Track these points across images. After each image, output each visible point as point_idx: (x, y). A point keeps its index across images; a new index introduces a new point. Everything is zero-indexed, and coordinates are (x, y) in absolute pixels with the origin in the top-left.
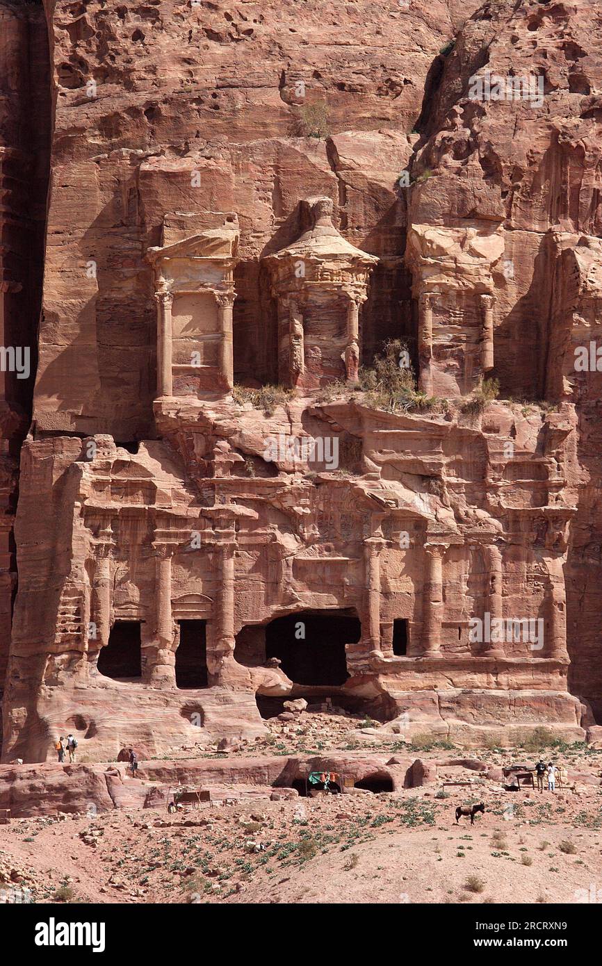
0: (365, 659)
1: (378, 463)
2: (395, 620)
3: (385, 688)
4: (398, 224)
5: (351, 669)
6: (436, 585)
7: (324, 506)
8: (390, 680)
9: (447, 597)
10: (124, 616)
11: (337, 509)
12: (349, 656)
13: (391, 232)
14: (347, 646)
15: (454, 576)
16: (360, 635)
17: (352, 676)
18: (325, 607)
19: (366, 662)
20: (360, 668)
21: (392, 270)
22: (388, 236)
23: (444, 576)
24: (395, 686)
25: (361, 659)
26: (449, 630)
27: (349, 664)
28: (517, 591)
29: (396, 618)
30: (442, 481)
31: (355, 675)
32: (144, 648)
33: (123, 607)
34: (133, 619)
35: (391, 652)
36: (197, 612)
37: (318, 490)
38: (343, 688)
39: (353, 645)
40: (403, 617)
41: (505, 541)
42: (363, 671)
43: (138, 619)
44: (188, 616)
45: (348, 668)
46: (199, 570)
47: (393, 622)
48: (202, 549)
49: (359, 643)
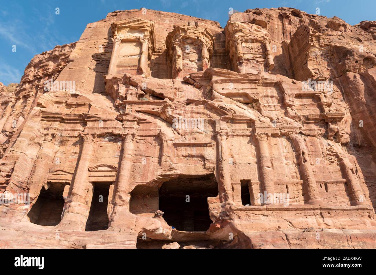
1: (222, 94)
2: (241, 181)
3: (239, 228)
4: (222, 40)
5: (212, 215)
6: (266, 157)
8: (244, 222)
9: (274, 166)
10: (55, 179)
12: (211, 206)
13: (219, 42)
14: (209, 199)
15: (275, 153)
16: (218, 192)
17: (214, 222)
18: (193, 174)
20: (219, 215)
21: (221, 53)
22: (218, 44)
23: (271, 153)
24: (248, 227)
26: (279, 187)
27: (211, 213)
29: (242, 179)
30: (260, 104)
31: (216, 221)
32: (66, 203)
33: (55, 173)
34: (61, 181)
35: (241, 203)
36: (105, 176)
37: (188, 106)
38: (208, 232)
39: (213, 198)
40: (246, 178)
41: (304, 133)
42: (221, 217)
43: (64, 181)
44: (99, 179)
45: (210, 215)
46: (111, 151)
47: (240, 182)
48: (115, 139)
49: (218, 197)
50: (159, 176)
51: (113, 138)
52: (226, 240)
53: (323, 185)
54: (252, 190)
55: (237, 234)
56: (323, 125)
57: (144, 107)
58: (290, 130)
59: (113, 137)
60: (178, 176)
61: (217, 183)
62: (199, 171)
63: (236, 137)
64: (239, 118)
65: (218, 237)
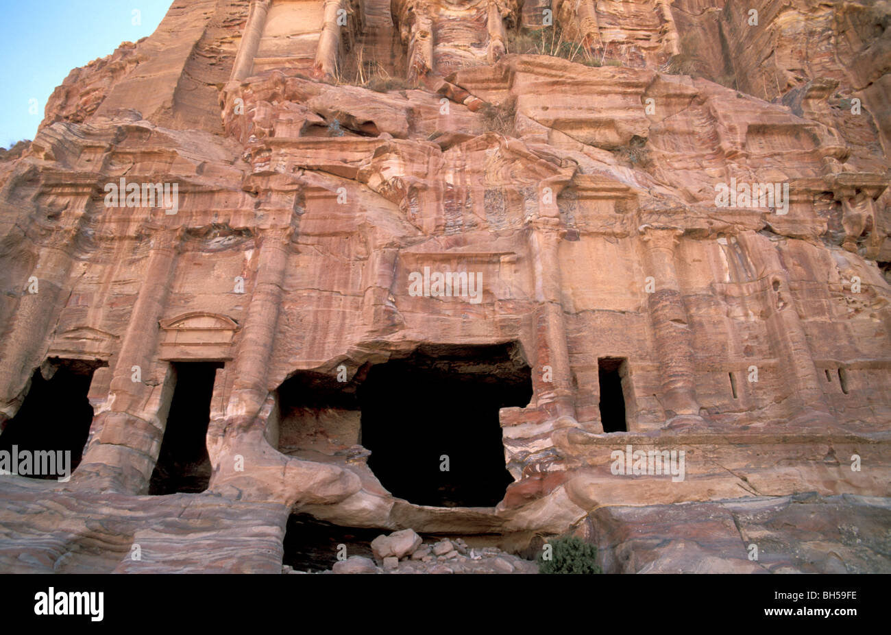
0: (545, 436)
1: (544, 122)
2: (601, 361)
5: (513, 460)
6: (673, 294)
7: (455, 177)
9: (695, 319)
10: (68, 351)
11: (476, 182)
12: (508, 433)
14: (503, 411)
15: (698, 283)
16: (531, 393)
17: (518, 479)
18: (459, 341)
19: (548, 443)
20: (533, 458)
23: (685, 283)
25: (536, 438)
26: (710, 377)
27: (511, 451)
28: (820, 311)
29: (603, 355)
30: (650, 152)
31: (524, 477)
32: (97, 416)
33: (70, 336)
34: (86, 357)
35: (600, 426)
36: (205, 344)
37: (444, 154)
38: (500, 508)
39: (516, 409)
40: (615, 354)
41: (777, 230)
42: (541, 464)
43: (93, 358)
44: (187, 353)
45: (507, 460)
46: (224, 276)
47: (596, 364)
48: (237, 244)
49: (530, 406)
50: (359, 345)
51: (232, 242)
52: (553, 530)
53: (834, 373)
54: (630, 388)
55: (585, 513)
56: (828, 211)
57: (321, 157)
58: (737, 219)
59: (230, 237)
60: (413, 347)
61: (527, 370)
62: (475, 332)
63: (586, 238)
64: (593, 185)
65: (531, 522)
